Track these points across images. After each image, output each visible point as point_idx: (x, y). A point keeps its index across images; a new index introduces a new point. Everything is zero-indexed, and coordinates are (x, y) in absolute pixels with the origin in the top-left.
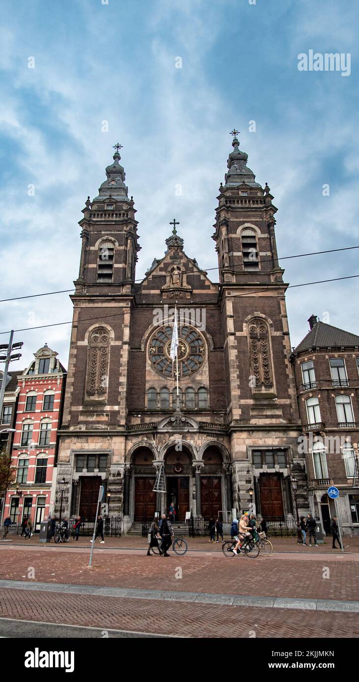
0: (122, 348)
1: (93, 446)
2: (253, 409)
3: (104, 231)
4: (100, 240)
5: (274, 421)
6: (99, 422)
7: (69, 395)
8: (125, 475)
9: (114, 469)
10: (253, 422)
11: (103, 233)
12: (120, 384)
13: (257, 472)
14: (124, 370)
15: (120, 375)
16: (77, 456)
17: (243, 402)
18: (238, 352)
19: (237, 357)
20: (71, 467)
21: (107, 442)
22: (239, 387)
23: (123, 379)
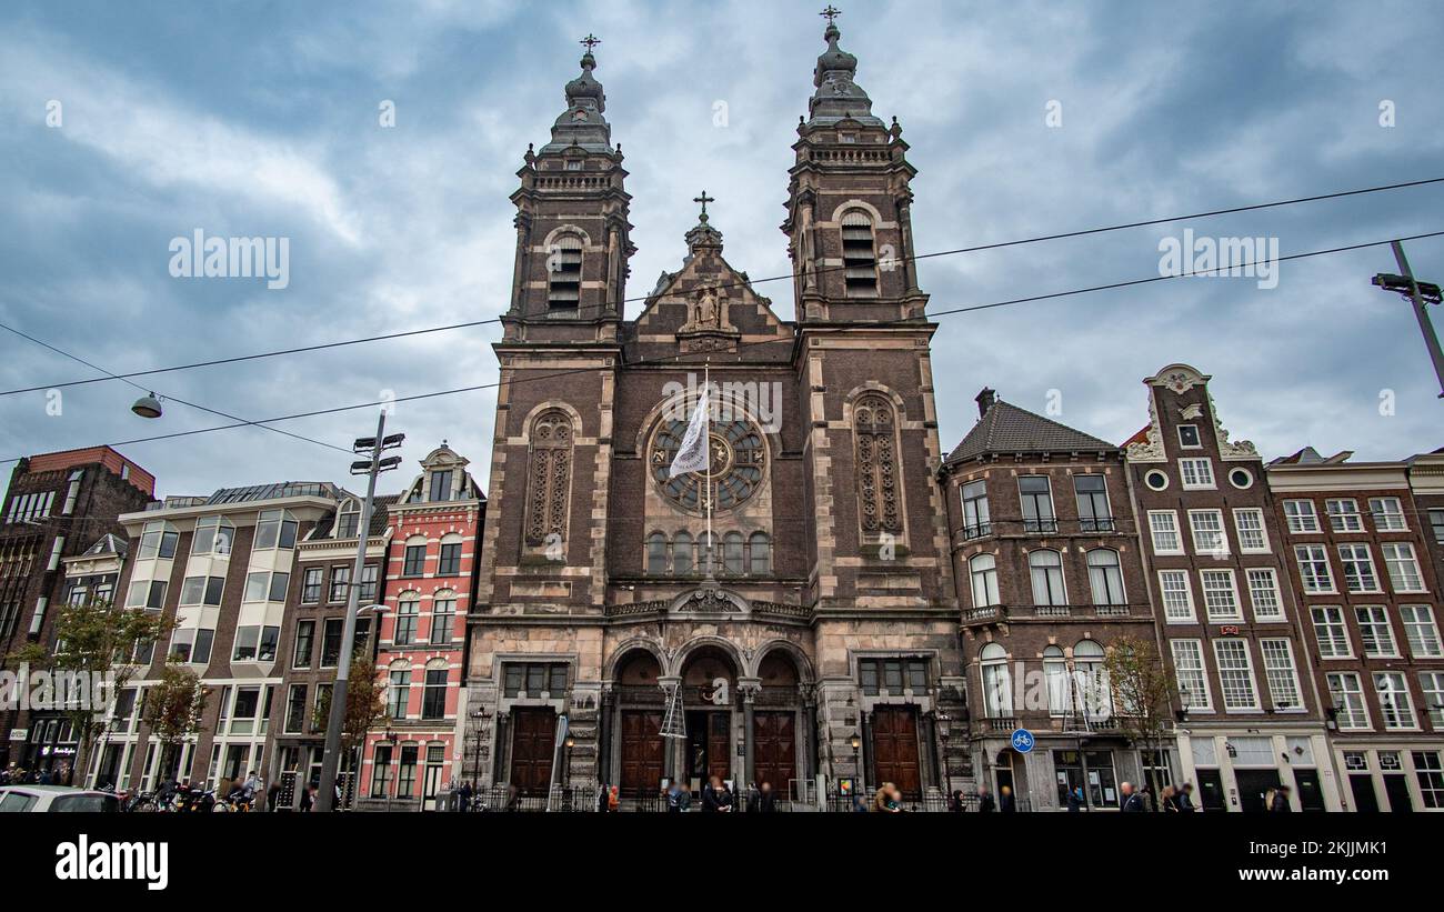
0: (598, 451)
1: (539, 645)
2: (861, 577)
3: (562, 214)
4: (553, 233)
5: (904, 601)
6: (550, 599)
7: (492, 544)
8: (602, 706)
9: (579, 692)
10: (862, 602)
11: (560, 218)
12: (594, 523)
13: (868, 703)
14: (601, 495)
15: (594, 505)
16: (506, 665)
17: (841, 562)
18: (833, 461)
19: (830, 471)
20: (494, 688)
21: (567, 638)
22: (835, 532)
23: (599, 514)
